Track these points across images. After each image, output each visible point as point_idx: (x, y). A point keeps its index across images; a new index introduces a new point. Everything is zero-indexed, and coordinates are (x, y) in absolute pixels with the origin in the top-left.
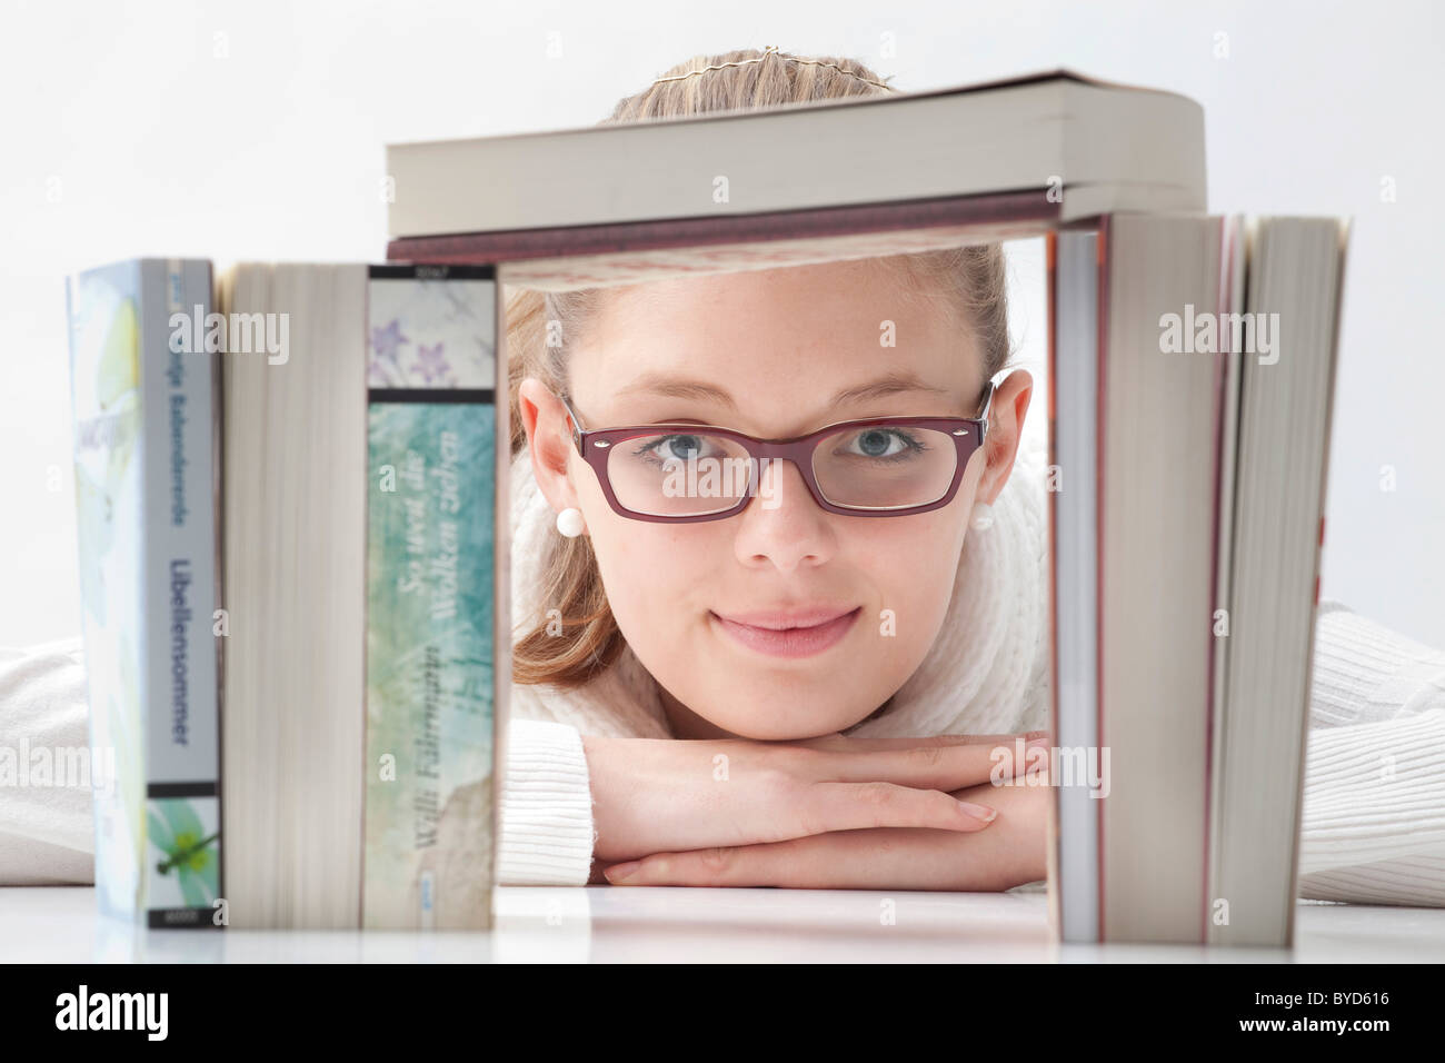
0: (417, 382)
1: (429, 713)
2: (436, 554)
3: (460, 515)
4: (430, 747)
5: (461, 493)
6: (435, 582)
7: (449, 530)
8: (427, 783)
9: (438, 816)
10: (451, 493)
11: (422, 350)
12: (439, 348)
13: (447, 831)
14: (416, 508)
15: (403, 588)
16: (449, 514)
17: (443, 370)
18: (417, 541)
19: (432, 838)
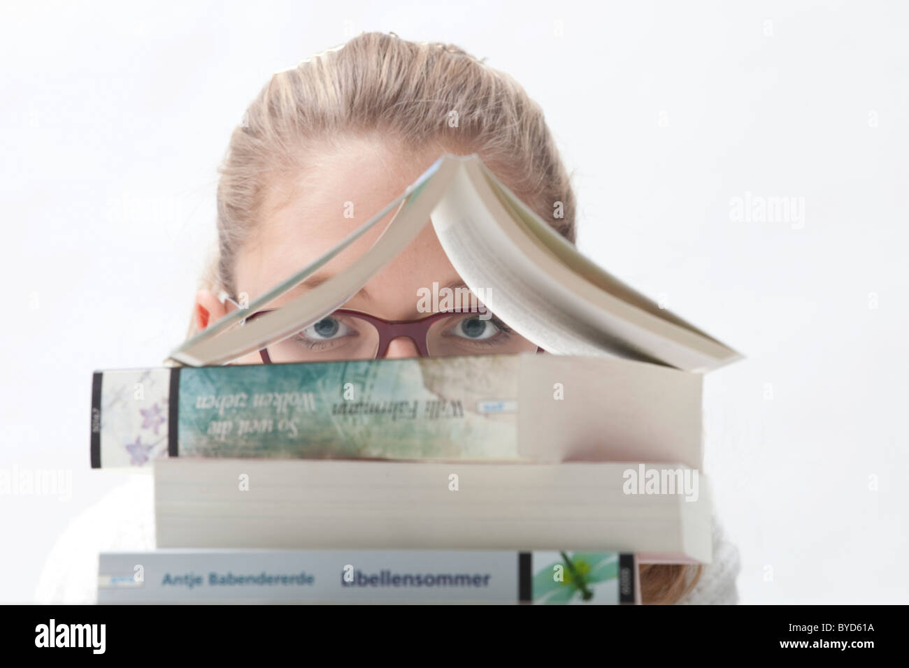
0: (164, 429)
1: (375, 411)
2: (273, 409)
3: (249, 392)
4: (397, 408)
5: (235, 392)
6: (291, 408)
7: (259, 401)
8: (421, 410)
9: (443, 400)
10: (235, 400)
11: (144, 426)
12: (143, 413)
13: (452, 393)
14: (244, 426)
15: (295, 434)
16: (249, 400)
17: (157, 409)
18: (265, 425)
19: (457, 405)
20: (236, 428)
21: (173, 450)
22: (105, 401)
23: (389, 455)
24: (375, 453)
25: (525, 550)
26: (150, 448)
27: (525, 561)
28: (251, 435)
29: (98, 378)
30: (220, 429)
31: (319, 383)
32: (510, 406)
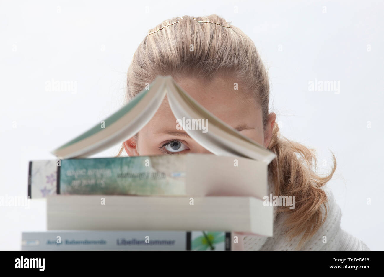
0: (55, 183)
1: (133, 176)
2: (95, 175)
3: (87, 169)
4: (141, 175)
5: (81, 169)
6: (102, 176)
7: (90, 172)
8: (150, 176)
9: (158, 172)
10: (81, 172)
11: (48, 182)
12: (48, 177)
13: (162, 169)
14: (85, 182)
15: (103, 185)
16: (86, 172)
17: (52, 176)
18: (92, 182)
19: (163, 174)
20: (81, 183)
21: (58, 192)
22: (33, 172)
23: (138, 193)
24: (133, 192)
25: (189, 230)
26: (49, 191)
27: (189, 235)
28: (87, 186)
29: (31, 164)
30: (76, 183)
31: (112, 166)
32: (183, 174)
